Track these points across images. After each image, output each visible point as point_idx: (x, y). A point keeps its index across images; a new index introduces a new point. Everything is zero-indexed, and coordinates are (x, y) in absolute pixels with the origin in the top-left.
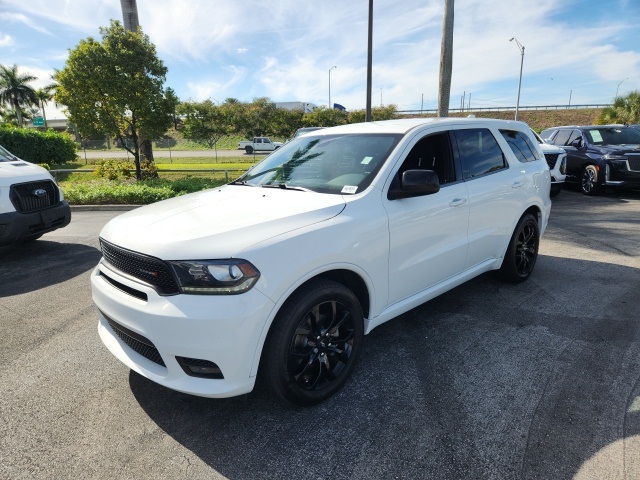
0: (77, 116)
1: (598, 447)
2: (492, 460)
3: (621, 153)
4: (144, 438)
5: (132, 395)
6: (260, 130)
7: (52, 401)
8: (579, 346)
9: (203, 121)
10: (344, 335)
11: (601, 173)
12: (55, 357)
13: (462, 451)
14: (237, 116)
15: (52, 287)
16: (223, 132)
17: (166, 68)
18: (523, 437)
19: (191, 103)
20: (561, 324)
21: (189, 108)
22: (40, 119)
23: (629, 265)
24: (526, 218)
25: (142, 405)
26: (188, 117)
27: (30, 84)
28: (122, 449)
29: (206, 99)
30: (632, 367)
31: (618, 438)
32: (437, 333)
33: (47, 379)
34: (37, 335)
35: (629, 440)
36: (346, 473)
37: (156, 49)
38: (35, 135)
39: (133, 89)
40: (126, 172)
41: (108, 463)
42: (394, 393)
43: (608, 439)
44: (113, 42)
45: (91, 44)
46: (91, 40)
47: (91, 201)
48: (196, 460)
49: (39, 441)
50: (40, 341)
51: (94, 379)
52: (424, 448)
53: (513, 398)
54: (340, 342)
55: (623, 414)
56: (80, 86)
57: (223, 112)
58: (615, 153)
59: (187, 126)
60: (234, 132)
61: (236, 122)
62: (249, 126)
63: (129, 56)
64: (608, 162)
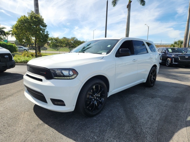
0: (19, 38)
1: (179, 129)
2: (147, 133)
3: (177, 55)
4: (38, 125)
5: (34, 113)
6: (73, 46)
7: (8, 114)
8: (170, 103)
9: (56, 43)
10: (102, 96)
11: (172, 61)
12: (9, 103)
13: (138, 130)
14: (66, 42)
15: (9, 84)
16: (62, 46)
17: (46, 25)
18: (156, 126)
19: (53, 38)
20: (164, 97)
21: (52, 39)
22: (6, 40)
23: (182, 84)
24: (153, 68)
25: (37, 116)
26: (51, 42)
27: (4, 30)
28: (31, 128)
29: (57, 37)
30: (186, 109)
31: (184, 127)
32: (128, 99)
33: (7, 109)
34: (3, 97)
35: (188, 128)
36: (103, 135)
37: (44, 20)
38: (5, 44)
39: (37, 31)
40: (32, 55)
41: (27, 132)
42: (116, 114)
43: (181, 127)
44: (31, 17)
45: (25, 17)
46: (25, 16)
47: (21, 62)
48: (55, 131)
49: (4, 125)
50: (5, 98)
51: (22, 109)
52: (127, 129)
53: (152, 116)
54: (100, 98)
55: (185, 121)
56: (20, 29)
57: (62, 41)
58: (175, 55)
59: (51, 44)
60: (65, 46)
61: (66, 44)
62: (69, 45)
63: (36, 21)
64: (173, 57)
